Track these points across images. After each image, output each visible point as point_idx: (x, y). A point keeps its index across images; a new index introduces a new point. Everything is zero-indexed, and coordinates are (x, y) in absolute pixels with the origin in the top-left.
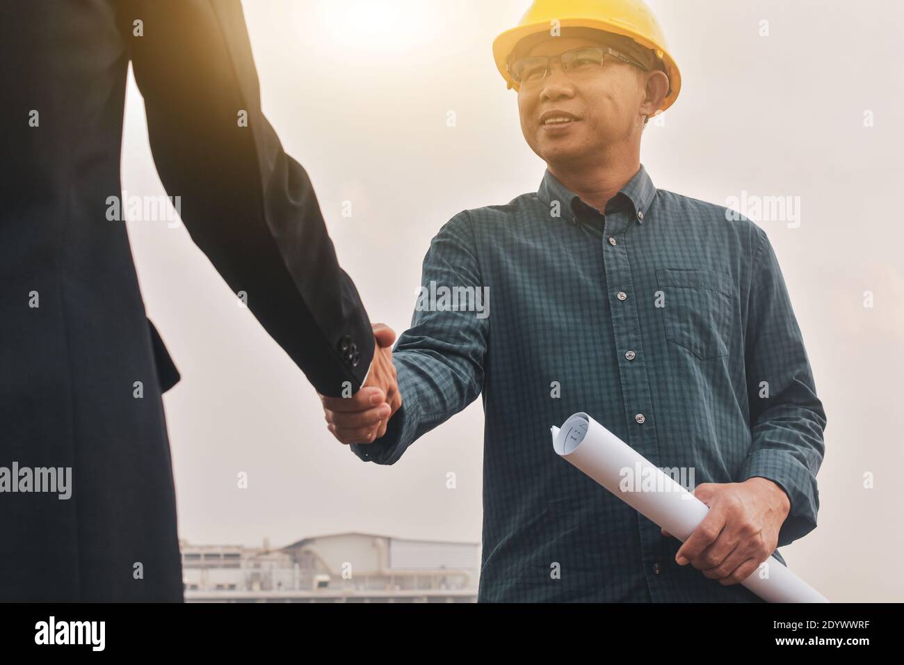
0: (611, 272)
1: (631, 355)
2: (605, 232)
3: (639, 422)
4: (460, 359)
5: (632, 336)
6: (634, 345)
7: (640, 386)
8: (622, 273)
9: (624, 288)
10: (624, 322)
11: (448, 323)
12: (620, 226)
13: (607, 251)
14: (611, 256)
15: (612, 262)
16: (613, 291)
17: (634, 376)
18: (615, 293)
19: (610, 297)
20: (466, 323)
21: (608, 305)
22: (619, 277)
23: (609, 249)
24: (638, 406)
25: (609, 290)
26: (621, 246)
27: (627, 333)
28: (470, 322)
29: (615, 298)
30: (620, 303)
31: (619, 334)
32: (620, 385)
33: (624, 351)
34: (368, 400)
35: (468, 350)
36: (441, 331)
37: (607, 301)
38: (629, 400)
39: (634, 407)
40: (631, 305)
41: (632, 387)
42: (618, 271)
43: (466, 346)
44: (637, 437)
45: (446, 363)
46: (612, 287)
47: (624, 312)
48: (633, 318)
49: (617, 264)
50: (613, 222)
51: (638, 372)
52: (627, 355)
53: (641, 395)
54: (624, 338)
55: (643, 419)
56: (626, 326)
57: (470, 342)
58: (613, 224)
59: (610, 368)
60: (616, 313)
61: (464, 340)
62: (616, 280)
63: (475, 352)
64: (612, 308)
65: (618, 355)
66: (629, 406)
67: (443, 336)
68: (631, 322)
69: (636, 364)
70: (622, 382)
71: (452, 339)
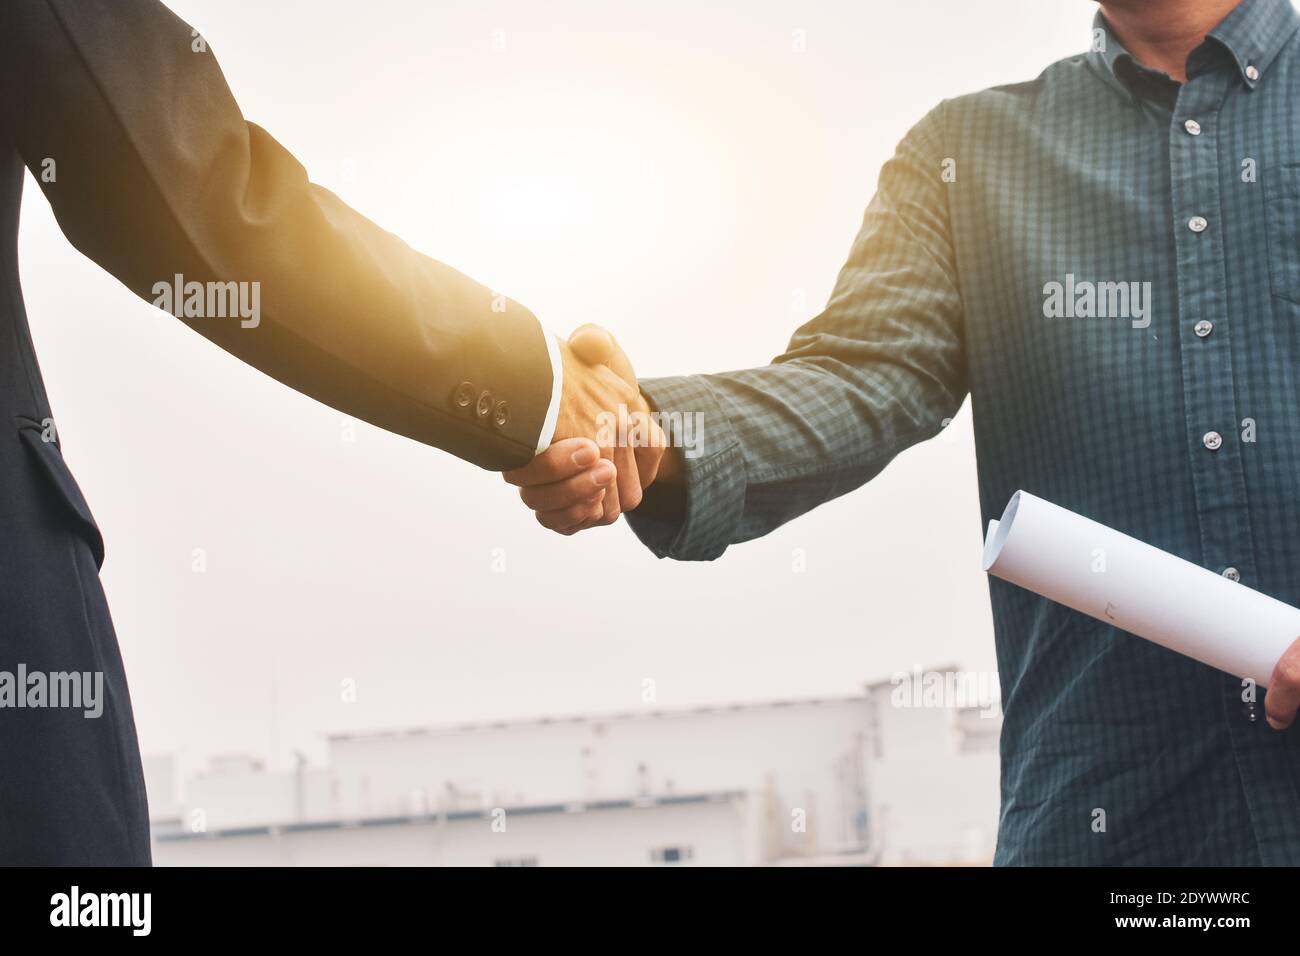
0: (1181, 184)
1: (1203, 327)
2: (1176, 112)
3: (1210, 446)
4: (885, 367)
5: (1210, 294)
6: (1212, 309)
7: (1217, 382)
8: (1203, 184)
9: (1204, 209)
10: (1197, 271)
11: (869, 307)
12: (1208, 98)
13: (1179, 146)
14: (1185, 154)
15: (1186, 165)
16: (1182, 217)
17: (1207, 365)
18: (1185, 221)
19: (1176, 230)
20: (903, 303)
21: (1170, 241)
22: (1196, 190)
23: (1184, 141)
24: (1210, 418)
25: (1175, 216)
26: (1210, 134)
27: (1202, 289)
28: (913, 299)
29: (1186, 229)
30: (1194, 237)
31: (1188, 293)
32: (1179, 383)
33: (1193, 321)
34: (569, 459)
35: (900, 349)
36: (854, 322)
37: (1171, 235)
38: (1194, 409)
39: (1203, 421)
40: (1214, 238)
41: (1199, 385)
42: (1194, 180)
43: (900, 342)
44: (1208, 474)
45: (849, 377)
46: (1181, 209)
47: (1200, 253)
48: (1215, 262)
49: (1194, 168)
50: (1193, 93)
51: (1215, 357)
52: (1198, 328)
53: (1217, 397)
54: (1195, 299)
55: (1219, 441)
56: (1202, 277)
57: (909, 335)
58: (1194, 95)
59: (1167, 353)
60: (1186, 255)
61: (896, 333)
62: (1189, 197)
63: (917, 352)
64: (1178, 248)
65: (1181, 329)
66: (1195, 420)
67: (858, 329)
68: (1210, 270)
69: (1213, 343)
70: (1185, 377)
71: (874, 334)
